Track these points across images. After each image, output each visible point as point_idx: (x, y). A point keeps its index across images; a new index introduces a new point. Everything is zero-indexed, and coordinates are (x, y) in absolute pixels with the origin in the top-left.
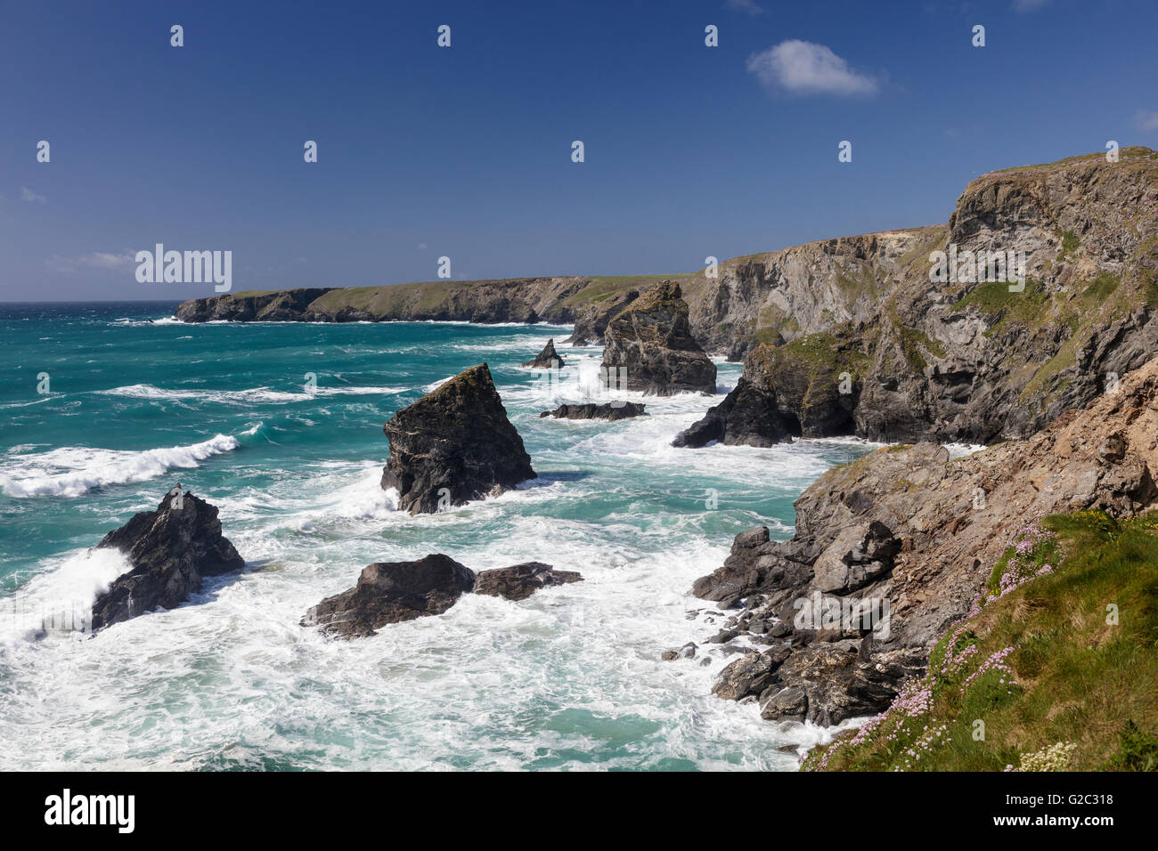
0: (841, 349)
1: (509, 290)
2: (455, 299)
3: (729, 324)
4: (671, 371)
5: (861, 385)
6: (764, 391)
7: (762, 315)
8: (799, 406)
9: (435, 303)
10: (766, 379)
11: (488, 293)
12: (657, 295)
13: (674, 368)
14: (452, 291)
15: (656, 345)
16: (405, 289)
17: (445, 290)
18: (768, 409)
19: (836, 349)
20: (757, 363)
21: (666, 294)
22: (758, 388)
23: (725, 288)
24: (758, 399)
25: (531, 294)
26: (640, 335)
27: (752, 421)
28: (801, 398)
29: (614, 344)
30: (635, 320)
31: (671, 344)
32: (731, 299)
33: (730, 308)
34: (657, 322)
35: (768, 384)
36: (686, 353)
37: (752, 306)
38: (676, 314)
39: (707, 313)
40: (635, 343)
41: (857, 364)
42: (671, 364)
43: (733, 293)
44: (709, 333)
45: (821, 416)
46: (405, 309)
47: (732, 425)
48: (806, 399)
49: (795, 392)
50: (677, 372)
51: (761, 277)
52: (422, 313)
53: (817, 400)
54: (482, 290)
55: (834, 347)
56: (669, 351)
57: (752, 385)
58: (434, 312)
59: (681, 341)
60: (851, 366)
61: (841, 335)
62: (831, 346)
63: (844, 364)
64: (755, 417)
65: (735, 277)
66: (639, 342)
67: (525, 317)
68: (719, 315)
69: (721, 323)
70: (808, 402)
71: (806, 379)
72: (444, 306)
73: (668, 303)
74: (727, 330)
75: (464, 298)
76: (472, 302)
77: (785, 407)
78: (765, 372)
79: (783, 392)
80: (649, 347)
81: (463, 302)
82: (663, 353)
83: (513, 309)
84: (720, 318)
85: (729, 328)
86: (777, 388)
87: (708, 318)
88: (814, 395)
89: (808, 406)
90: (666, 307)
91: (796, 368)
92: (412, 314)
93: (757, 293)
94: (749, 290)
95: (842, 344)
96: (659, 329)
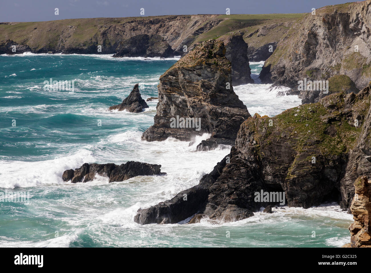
0: (331, 121)
1: (152, 26)
2: (104, 34)
3: (316, 69)
4: (213, 125)
5: (347, 157)
6: (250, 162)
7: (345, 60)
8: (283, 177)
9: (86, 37)
10: (253, 149)
11: (134, 29)
12: (201, 53)
13: (215, 123)
14: (101, 27)
15: (200, 100)
16: (61, 25)
17: (95, 26)
18: (252, 180)
19: (326, 120)
20: (247, 134)
21: (210, 53)
22: (245, 159)
23: (313, 35)
24: (243, 170)
25: (172, 30)
26: (185, 91)
27: (232, 193)
28: (286, 169)
29: (165, 98)
30: (181, 76)
31: (213, 100)
32: (318, 46)
33: (318, 54)
34: (201, 79)
35: (255, 155)
36: (227, 108)
37: (337, 52)
38: (218, 72)
39: (296, 58)
40: (183, 97)
41: (345, 136)
42: (212, 119)
43: (320, 40)
44: (297, 76)
45: (305, 188)
46: (59, 43)
47: (213, 195)
48: (291, 170)
49: (280, 163)
50: (217, 127)
51: (346, 25)
52: (74, 47)
53: (301, 172)
54: (128, 26)
55: (324, 119)
56: (211, 106)
57: (239, 155)
58: (84, 45)
59: (223, 98)
60: (339, 137)
61: (332, 107)
62: (322, 117)
63: (333, 135)
64: (236, 189)
65: (322, 25)
66: (186, 97)
67: (161, 52)
68: (307, 60)
69: (309, 68)
70: (293, 173)
71: (293, 150)
72: (94, 41)
73: (212, 61)
74: (315, 74)
75: (112, 33)
76: (119, 37)
77: (270, 177)
78: (254, 142)
79: (269, 162)
80: (194, 102)
81: (111, 36)
82: (207, 108)
83: (153, 45)
84: (308, 62)
85: (317, 72)
86: (263, 159)
87: (297, 62)
88: (300, 166)
89: (292, 177)
90: (209, 65)
91: (285, 139)
92: (66, 47)
93: (342, 40)
94: (335, 37)
95: (332, 116)
96: (203, 86)
